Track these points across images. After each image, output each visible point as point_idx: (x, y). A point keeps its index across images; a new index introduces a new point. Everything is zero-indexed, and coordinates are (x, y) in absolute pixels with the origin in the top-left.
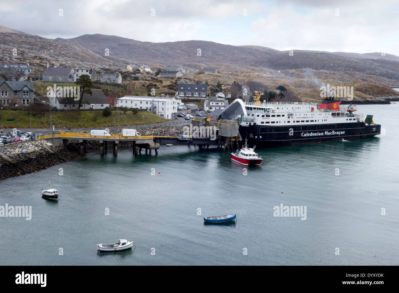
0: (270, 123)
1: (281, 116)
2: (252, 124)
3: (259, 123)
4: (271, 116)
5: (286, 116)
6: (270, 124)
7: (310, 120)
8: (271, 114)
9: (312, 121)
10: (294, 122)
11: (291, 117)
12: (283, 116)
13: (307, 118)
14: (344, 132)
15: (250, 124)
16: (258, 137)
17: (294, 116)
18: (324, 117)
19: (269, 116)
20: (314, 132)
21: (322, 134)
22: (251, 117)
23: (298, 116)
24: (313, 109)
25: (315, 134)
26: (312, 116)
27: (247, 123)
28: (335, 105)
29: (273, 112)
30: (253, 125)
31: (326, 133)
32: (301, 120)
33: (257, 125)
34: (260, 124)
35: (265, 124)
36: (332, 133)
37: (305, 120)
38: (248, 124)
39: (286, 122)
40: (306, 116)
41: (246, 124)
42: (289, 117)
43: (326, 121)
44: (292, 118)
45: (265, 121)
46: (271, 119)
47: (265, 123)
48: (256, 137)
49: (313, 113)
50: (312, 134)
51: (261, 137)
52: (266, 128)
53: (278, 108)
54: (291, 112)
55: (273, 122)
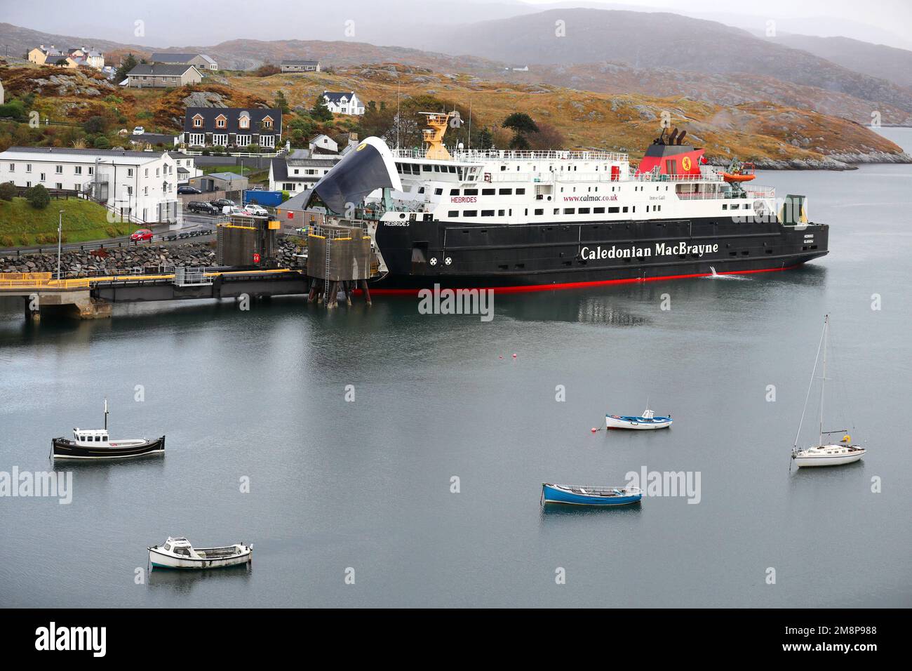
0: (479, 213)
1: (514, 192)
2: (420, 217)
3: (441, 215)
4: (480, 192)
5: (531, 193)
6: (479, 219)
7: (607, 205)
8: (480, 185)
9: (614, 210)
10: (556, 211)
11: (545, 197)
12: (521, 192)
13: (598, 199)
14: (715, 248)
15: (413, 217)
16: (441, 262)
17: (556, 193)
18: (652, 198)
19: (475, 192)
20: (621, 246)
21: (648, 252)
22: (414, 196)
23: (569, 192)
24: (615, 171)
25: (626, 253)
26: (612, 194)
27: (402, 216)
28: (686, 162)
29: (488, 177)
30: (422, 220)
31: (660, 248)
32: (577, 205)
33: (437, 221)
34: (443, 217)
35: (461, 219)
36: (677, 250)
37: (591, 205)
38: (407, 218)
39: (531, 212)
40: (593, 194)
41: (401, 220)
42: (539, 197)
43: (659, 210)
44: (549, 198)
45: (461, 207)
46: (482, 203)
47: (461, 214)
48: (433, 261)
49: (615, 184)
50: (613, 253)
51: (448, 261)
52: (466, 231)
53: (503, 168)
54: (546, 179)
55: (485, 213)
